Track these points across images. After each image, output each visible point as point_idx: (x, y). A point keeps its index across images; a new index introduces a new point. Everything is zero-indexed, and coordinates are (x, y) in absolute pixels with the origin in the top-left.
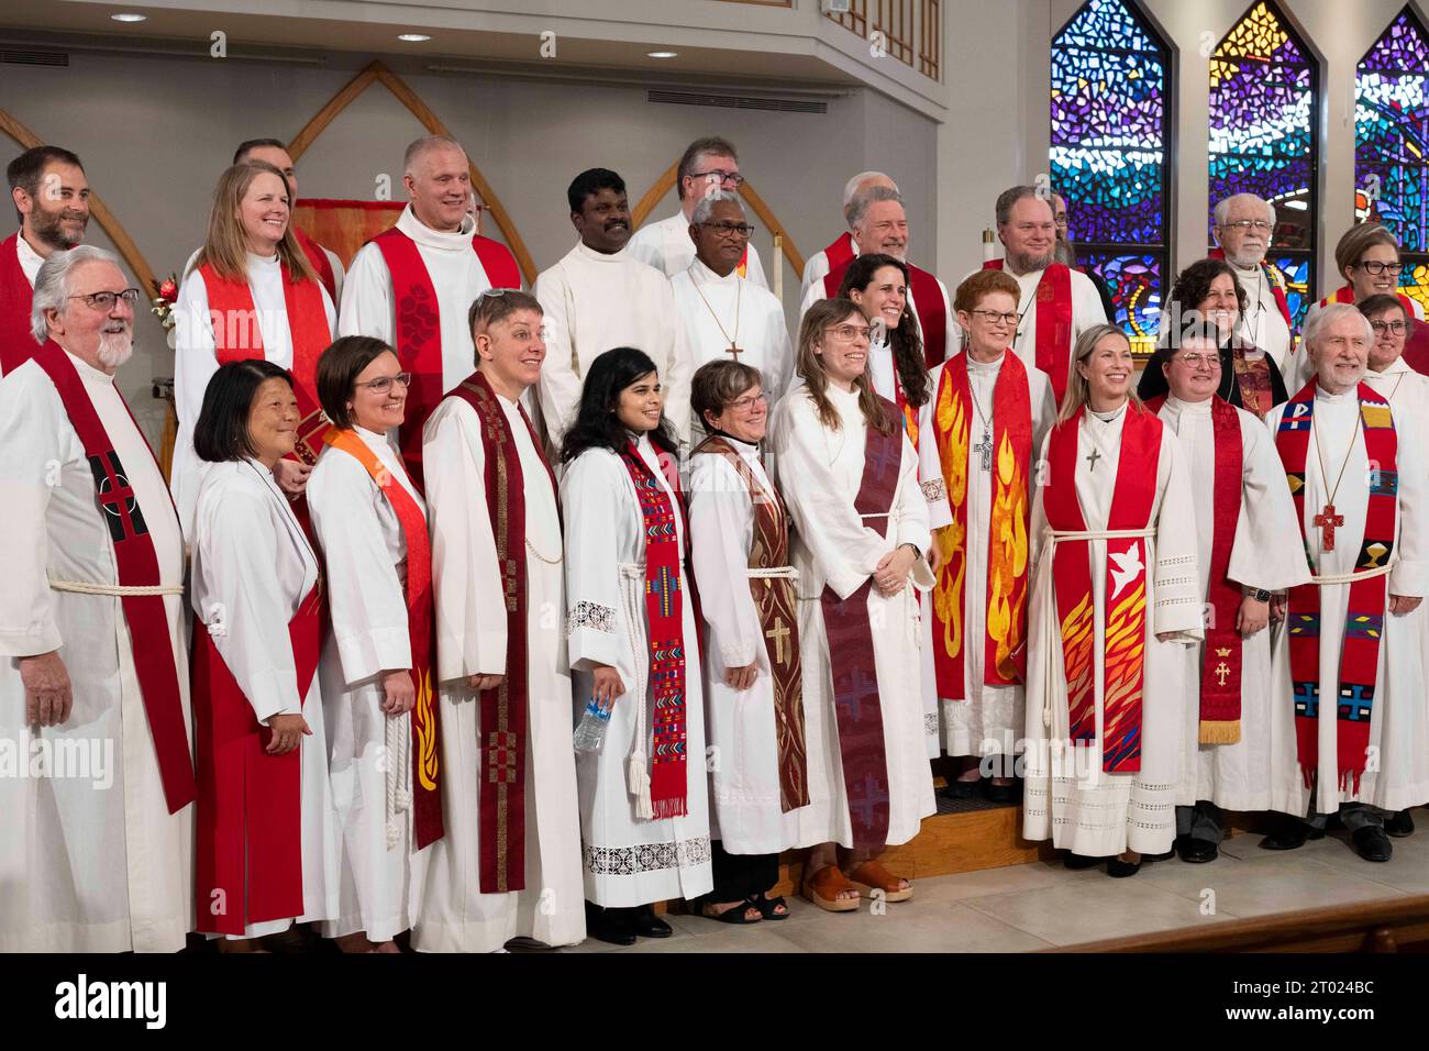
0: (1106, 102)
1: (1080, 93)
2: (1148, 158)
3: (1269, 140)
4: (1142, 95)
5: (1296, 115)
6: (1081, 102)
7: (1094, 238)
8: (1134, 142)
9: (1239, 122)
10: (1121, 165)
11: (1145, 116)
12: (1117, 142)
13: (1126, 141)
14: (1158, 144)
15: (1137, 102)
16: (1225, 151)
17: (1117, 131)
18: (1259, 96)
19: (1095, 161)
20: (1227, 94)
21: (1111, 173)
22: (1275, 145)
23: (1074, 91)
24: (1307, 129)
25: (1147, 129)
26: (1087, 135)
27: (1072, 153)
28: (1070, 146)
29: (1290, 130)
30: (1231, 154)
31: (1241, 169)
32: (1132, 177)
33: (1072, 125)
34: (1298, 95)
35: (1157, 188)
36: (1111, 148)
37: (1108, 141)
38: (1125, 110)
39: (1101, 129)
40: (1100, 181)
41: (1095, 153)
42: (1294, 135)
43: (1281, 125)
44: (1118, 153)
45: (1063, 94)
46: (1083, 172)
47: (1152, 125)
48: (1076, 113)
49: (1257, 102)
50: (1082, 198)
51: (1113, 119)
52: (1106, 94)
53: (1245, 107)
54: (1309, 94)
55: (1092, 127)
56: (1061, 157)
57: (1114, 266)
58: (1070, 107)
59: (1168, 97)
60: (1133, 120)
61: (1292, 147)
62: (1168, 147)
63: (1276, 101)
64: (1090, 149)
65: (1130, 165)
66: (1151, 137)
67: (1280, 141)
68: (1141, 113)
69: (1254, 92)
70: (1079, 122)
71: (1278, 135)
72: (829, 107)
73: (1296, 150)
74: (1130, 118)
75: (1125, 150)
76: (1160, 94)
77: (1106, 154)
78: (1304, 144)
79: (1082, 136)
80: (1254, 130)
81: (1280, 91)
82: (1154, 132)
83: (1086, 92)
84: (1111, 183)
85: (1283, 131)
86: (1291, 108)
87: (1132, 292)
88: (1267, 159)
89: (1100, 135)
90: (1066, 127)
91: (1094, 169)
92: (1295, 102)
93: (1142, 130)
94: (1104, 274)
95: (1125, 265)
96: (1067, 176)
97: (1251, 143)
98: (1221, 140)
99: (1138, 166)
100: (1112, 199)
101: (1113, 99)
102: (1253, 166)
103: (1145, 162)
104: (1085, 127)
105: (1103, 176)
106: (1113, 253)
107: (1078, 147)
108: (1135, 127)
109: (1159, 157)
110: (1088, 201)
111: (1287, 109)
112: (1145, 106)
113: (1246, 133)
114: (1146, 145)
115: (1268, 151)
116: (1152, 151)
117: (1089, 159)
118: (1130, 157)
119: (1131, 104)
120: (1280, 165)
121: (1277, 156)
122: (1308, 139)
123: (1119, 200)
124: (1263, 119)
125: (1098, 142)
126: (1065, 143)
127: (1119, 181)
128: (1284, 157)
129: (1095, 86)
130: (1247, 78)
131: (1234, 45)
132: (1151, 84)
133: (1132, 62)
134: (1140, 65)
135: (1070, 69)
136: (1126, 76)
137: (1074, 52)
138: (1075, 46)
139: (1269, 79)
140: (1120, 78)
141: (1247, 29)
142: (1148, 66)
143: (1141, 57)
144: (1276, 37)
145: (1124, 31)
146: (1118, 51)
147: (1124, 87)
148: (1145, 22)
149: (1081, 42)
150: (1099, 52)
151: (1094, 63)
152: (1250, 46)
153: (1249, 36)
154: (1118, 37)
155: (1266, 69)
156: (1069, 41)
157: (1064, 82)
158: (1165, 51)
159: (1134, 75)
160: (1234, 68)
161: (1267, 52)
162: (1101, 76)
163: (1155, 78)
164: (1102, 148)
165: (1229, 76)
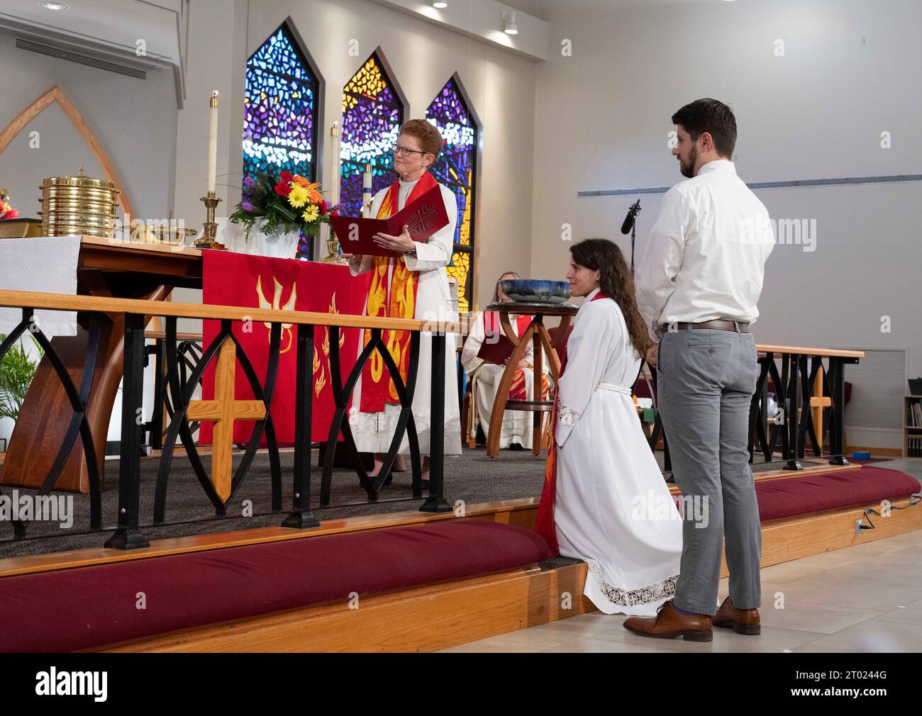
0: (278, 112)
1: (262, 103)
2: (303, 157)
3: (374, 155)
4: (300, 111)
5: (389, 140)
8: (294, 144)
9: (357, 139)
10: (286, 160)
11: (302, 126)
12: (284, 142)
13: (289, 143)
14: (309, 148)
15: (297, 115)
16: (348, 158)
17: (284, 135)
18: (369, 123)
19: (270, 155)
20: (350, 118)
21: (279, 165)
22: (378, 158)
23: (258, 101)
25: (303, 135)
26: (265, 135)
27: (256, 146)
28: (254, 141)
29: (386, 150)
30: (352, 162)
31: (357, 173)
33: (256, 126)
34: (391, 126)
36: (280, 146)
37: (278, 140)
38: (289, 120)
39: (274, 131)
40: (272, 169)
41: (270, 148)
42: (388, 154)
43: (381, 145)
44: (284, 151)
45: (251, 102)
46: (262, 162)
47: (306, 133)
48: (259, 117)
49: (368, 127)
51: (282, 125)
52: (278, 107)
53: (361, 130)
54: (397, 126)
55: (268, 129)
56: (248, 148)
58: (255, 113)
59: (316, 114)
60: (294, 128)
61: (387, 161)
62: (314, 151)
63: (379, 128)
64: (267, 145)
65: (291, 160)
66: (304, 141)
67: (381, 156)
68: (299, 123)
69: (366, 120)
70: (260, 124)
71: (379, 152)
72: (148, 75)
73: (389, 164)
74: (292, 126)
75: (289, 149)
76: (311, 112)
77: (277, 150)
79: (263, 135)
80: (366, 147)
81: (381, 122)
82: (307, 138)
83: (265, 103)
84: (279, 171)
86: (387, 135)
89: (274, 136)
90: (252, 126)
91: (269, 160)
92: (389, 131)
93: (299, 137)
96: (252, 163)
97: (364, 155)
98: (347, 151)
99: (296, 162)
101: (282, 111)
103: (301, 159)
104: (265, 128)
105: (275, 166)
107: (260, 143)
108: (295, 134)
109: (309, 157)
111: (384, 135)
112: (302, 120)
113: (361, 148)
114: (301, 147)
115: (373, 163)
116: (305, 152)
117: (266, 153)
118: (293, 154)
119: (293, 116)
120: (380, 173)
121: (378, 167)
124: (371, 139)
125: (272, 141)
126: (251, 138)
128: (382, 168)
129: (271, 99)
130: (363, 109)
131: (356, 85)
132: (306, 104)
133: (294, 86)
134: (299, 89)
135: (256, 84)
136: (290, 95)
137: (259, 72)
138: (259, 68)
139: (375, 112)
140: (287, 97)
141: (363, 76)
142: (304, 90)
143: (301, 83)
144: (380, 83)
145: (290, 63)
146: (285, 77)
147: (289, 103)
148: (304, 60)
149: (263, 65)
150: (275, 74)
151: (271, 82)
152: (364, 87)
153: (364, 80)
154: (287, 66)
155: (373, 104)
156: (256, 64)
157: (252, 93)
158: (315, 82)
159: (295, 96)
160: (355, 101)
161: (374, 93)
162: (275, 93)
163: (308, 100)
164: (274, 146)
165: (352, 106)
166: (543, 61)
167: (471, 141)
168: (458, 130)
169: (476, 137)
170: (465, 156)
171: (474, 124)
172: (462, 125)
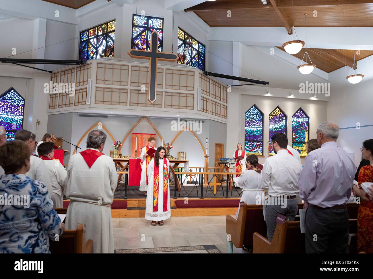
0: (254, 121)
1: (250, 120)
2: (260, 129)
3: (279, 126)
4: (259, 120)
5: (283, 123)
6: (250, 121)
7: (252, 139)
8: (258, 127)
9: (274, 124)
10: (256, 130)
11: (260, 123)
12: (255, 126)
13: (257, 126)
14: (262, 127)
15: (258, 121)
16: (272, 128)
17: (255, 125)
20: (272, 120)
21: (254, 131)
22: (280, 127)
23: (249, 120)
24: (285, 125)
25: (260, 125)
26: (251, 126)
27: (248, 128)
28: (248, 127)
29: (282, 125)
31: (274, 130)
32: (257, 131)
33: (249, 124)
34: (283, 120)
35: (262, 133)
36: (254, 127)
37: (254, 126)
39: (253, 125)
40: (253, 132)
42: (283, 126)
43: (281, 124)
44: (255, 128)
46: (250, 131)
47: (261, 124)
48: (249, 123)
49: (277, 121)
50: (250, 134)
51: (255, 123)
52: (254, 120)
53: (275, 122)
54: (285, 120)
55: (251, 125)
56: (247, 128)
57: (255, 143)
58: (248, 122)
59: (263, 120)
60: (258, 124)
63: (280, 121)
64: (251, 127)
65: (257, 130)
66: (260, 126)
68: (259, 123)
70: (250, 124)
73: (283, 128)
75: (256, 128)
76: (262, 120)
78: (284, 127)
79: (250, 126)
80: (276, 125)
81: (280, 120)
82: (261, 125)
83: (251, 120)
84: (254, 132)
85: (281, 125)
86: (282, 122)
87: (258, 147)
88: (278, 129)
89: (253, 126)
90: (248, 124)
92: (283, 121)
93: (259, 125)
94: (253, 144)
95: (256, 143)
96: (248, 131)
97: (276, 127)
98: (272, 126)
99: (259, 130)
100: (254, 134)
101: (255, 121)
102: (276, 130)
105: (253, 131)
106: (255, 141)
107: (249, 127)
108: (258, 125)
109: (262, 129)
110: (251, 134)
112: (260, 122)
115: (279, 128)
116: (261, 128)
117: (251, 129)
118: (257, 128)
119: (257, 121)
120: (281, 130)
121: (280, 129)
122: (285, 126)
123: (256, 134)
124: (278, 123)
125: (252, 126)
126: (247, 127)
127: (256, 132)
128: (281, 129)
129: (252, 119)
130: (275, 118)
131: (273, 114)
132: (260, 119)
133: (257, 116)
134: (259, 116)
135: (248, 117)
136: (257, 118)
137: (249, 115)
138: (249, 114)
139: (279, 118)
140: (256, 118)
141: (275, 111)
142: (260, 116)
143: (259, 115)
144: (280, 113)
145: (256, 112)
146: (255, 115)
147: (256, 119)
148: (259, 111)
149: (250, 113)
150: (253, 115)
151: (252, 116)
152: (276, 114)
153: (275, 112)
154: (255, 113)
155: (278, 117)
156: (248, 113)
157: (247, 119)
158: (263, 115)
159: (258, 118)
160: (273, 117)
161: (278, 114)
162: (253, 118)
163: (261, 118)
164: (253, 127)
165: (272, 118)
166: (327, 101)
167: (307, 120)
168: (303, 119)
169: (308, 120)
170: (305, 124)
171: (308, 117)
172: (304, 118)
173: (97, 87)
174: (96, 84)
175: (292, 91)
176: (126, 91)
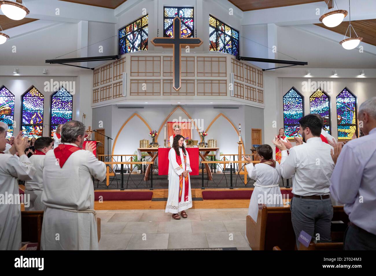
0: (293, 105)
1: (288, 104)
3: (321, 108)
4: (299, 103)
5: (326, 104)
6: (289, 105)
7: (292, 123)
8: (298, 110)
9: (316, 106)
10: (296, 113)
11: (299, 106)
12: (295, 110)
13: (296, 110)
14: (302, 110)
16: (313, 110)
17: (294, 108)
18: (319, 102)
19: (291, 113)
20: (313, 102)
22: (322, 109)
23: (287, 103)
24: (328, 107)
25: (300, 108)
26: (290, 109)
27: (287, 112)
28: (287, 111)
29: (325, 107)
31: (316, 113)
32: (297, 115)
33: (287, 108)
34: (326, 102)
35: (302, 116)
36: (294, 111)
37: (293, 110)
38: (296, 106)
39: (292, 108)
40: (292, 116)
41: (291, 112)
42: (326, 108)
43: (323, 106)
44: (295, 111)
45: (285, 104)
46: (289, 114)
47: (301, 107)
48: (288, 106)
49: (319, 103)
50: (289, 118)
51: (294, 107)
52: (293, 103)
53: (317, 104)
54: (328, 102)
56: (285, 112)
57: (295, 127)
58: (287, 106)
59: (303, 103)
60: (297, 107)
61: (325, 109)
62: (303, 110)
63: (322, 103)
64: (290, 111)
65: (297, 113)
66: (300, 109)
67: (323, 109)
69: (318, 102)
70: (289, 107)
71: (323, 108)
73: (326, 110)
75: (296, 111)
76: (302, 103)
77: (293, 112)
78: (327, 109)
79: (289, 109)
80: (318, 107)
81: (323, 101)
82: (301, 108)
83: (289, 103)
84: (294, 116)
85: (324, 107)
86: (325, 104)
87: (298, 131)
88: (321, 111)
89: (292, 109)
90: (286, 108)
91: (291, 114)
92: (326, 103)
93: (299, 108)
94: (293, 128)
95: (297, 127)
96: (287, 115)
97: (318, 109)
100: (294, 118)
101: (294, 104)
102: (318, 112)
104: (289, 108)
105: (293, 115)
106: (295, 125)
107: (288, 111)
108: (298, 108)
109: (302, 112)
110: (290, 118)
113: (317, 108)
114: (300, 110)
115: (321, 110)
116: (301, 111)
117: (290, 112)
118: (297, 112)
119: (297, 105)
120: (323, 112)
121: (322, 111)
122: (328, 108)
123: (295, 118)
124: (320, 106)
125: (292, 110)
126: (286, 110)
127: (295, 115)
128: (324, 111)
129: (291, 103)
130: (317, 100)
131: (314, 95)
132: (300, 102)
133: (297, 99)
134: (298, 99)
135: (287, 100)
136: (296, 101)
138: (287, 97)
139: (321, 100)
140: (295, 101)
141: (316, 93)
142: (299, 99)
143: (298, 98)
144: (322, 94)
146: (294, 98)
147: (296, 102)
148: (299, 93)
149: (288, 97)
150: (291, 98)
151: (291, 99)
152: (317, 96)
153: (317, 94)
154: (294, 96)
155: (320, 98)
156: (286, 97)
157: (286, 102)
158: (302, 97)
159: (297, 101)
160: (314, 99)
161: (320, 96)
162: (292, 101)
163: (301, 101)
164: (292, 111)
165: (313, 100)
167: (354, 101)
168: (349, 99)
169: (356, 100)
170: (352, 104)
171: (355, 97)
172: (350, 98)
173: (131, 80)
174: (131, 76)
175: (335, 70)
176: (159, 81)
